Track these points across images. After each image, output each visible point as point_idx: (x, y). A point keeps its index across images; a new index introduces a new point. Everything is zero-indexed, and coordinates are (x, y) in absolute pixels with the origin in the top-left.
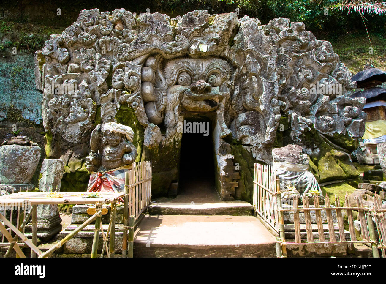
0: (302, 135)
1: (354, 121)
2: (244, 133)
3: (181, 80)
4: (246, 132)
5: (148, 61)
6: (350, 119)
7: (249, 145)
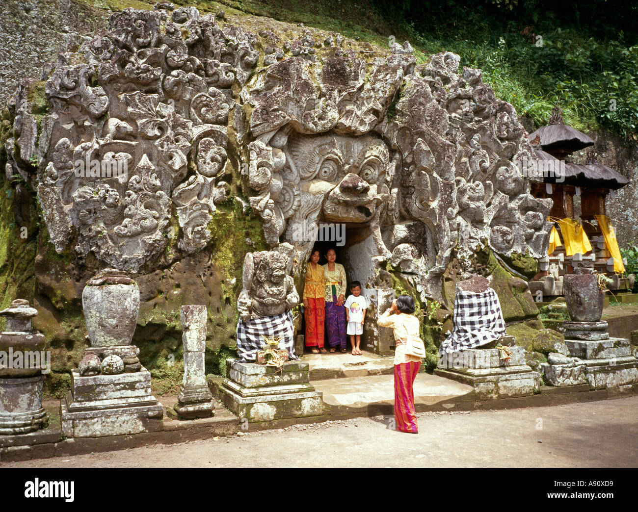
0: (473, 255)
1: (537, 233)
2: (406, 256)
3: (325, 172)
4: (408, 255)
5: (277, 138)
6: (533, 230)
7: (412, 274)
